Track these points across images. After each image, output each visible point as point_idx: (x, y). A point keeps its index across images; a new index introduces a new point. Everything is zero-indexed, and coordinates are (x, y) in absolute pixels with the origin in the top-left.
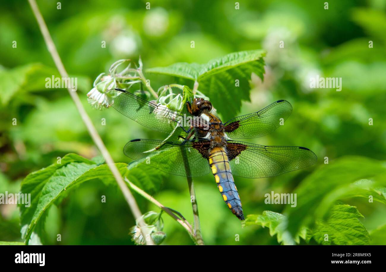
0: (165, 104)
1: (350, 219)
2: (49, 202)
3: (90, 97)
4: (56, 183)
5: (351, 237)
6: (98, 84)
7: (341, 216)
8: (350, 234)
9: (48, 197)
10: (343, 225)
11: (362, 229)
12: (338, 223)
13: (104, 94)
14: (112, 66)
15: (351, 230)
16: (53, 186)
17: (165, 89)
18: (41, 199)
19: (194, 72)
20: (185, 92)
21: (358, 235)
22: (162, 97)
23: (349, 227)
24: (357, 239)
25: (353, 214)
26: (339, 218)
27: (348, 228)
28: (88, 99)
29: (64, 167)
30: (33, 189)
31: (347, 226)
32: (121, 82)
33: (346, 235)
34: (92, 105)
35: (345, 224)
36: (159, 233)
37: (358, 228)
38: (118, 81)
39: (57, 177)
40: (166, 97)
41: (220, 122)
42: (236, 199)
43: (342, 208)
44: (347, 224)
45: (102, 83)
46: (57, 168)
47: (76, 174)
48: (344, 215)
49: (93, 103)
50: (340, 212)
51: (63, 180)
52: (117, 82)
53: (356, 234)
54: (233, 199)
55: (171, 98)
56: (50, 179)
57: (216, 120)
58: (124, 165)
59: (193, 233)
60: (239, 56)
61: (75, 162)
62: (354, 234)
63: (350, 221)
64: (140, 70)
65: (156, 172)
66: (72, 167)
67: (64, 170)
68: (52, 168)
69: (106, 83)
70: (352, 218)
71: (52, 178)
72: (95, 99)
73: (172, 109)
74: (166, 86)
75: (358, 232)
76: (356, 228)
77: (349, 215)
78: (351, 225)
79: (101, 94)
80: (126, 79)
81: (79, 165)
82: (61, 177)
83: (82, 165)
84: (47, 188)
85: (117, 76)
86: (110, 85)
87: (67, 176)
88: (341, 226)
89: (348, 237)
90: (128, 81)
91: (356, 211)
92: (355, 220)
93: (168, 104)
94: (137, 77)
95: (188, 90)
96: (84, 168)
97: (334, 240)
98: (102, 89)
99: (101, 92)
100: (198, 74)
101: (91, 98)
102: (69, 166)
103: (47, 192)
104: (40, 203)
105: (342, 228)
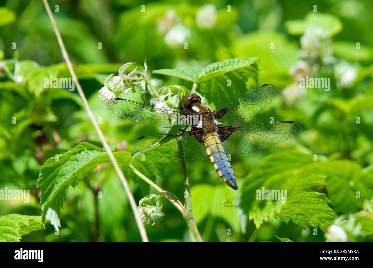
0: (164, 101)
1: (321, 205)
2: (62, 183)
3: (100, 94)
4: (70, 167)
5: (323, 220)
6: (107, 83)
7: (312, 202)
8: (322, 218)
9: (63, 179)
10: (315, 210)
11: (332, 213)
12: (311, 208)
13: (113, 92)
14: (121, 68)
15: (323, 214)
16: (68, 169)
17: (165, 89)
18: (57, 180)
19: (194, 75)
20: (181, 91)
21: (329, 219)
22: (162, 95)
23: (321, 211)
24: (329, 221)
25: (323, 200)
26: (311, 204)
27: (319, 212)
28: (99, 95)
29: (78, 153)
30: (52, 172)
31: (319, 211)
32: (128, 82)
33: (319, 218)
34: (102, 101)
35: (317, 209)
36: (157, 213)
37: (328, 212)
38: (126, 81)
39: (72, 162)
40: (165, 95)
41: (209, 111)
42: (229, 173)
43: (312, 195)
44: (319, 209)
45: (112, 82)
46: (73, 154)
47: (88, 160)
48: (315, 201)
49: (104, 99)
50: (312, 199)
51: (76, 165)
52: (124, 81)
53: (327, 217)
54: (227, 174)
55: (169, 97)
56: (66, 163)
57: (205, 110)
58: (128, 154)
59: (186, 214)
60: (234, 62)
61: (88, 149)
62: (325, 217)
63: (320, 206)
64: (145, 73)
65: (161, 160)
66: (85, 153)
67: (78, 156)
68: (68, 154)
69: (114, 83)
70: (322, 203)
71: (68, 163)
72: (105, 96)
73: (170, 106)
74: (165, 86)
75: (329, 216)
76: (327, 212)
77: (319, 201)
78: (322, 209)
79: (110, 92)
80: (132, 80)
81: (91, 152)
82: (75, 162)
83: (94, 153)
84: (63, 171)
85: (125, 77)
86: (118, 84)
87: (80, 161)
88: (313, 210)
89: (321, 220)
90: (135, 81)
91: (325, 198)
92: (325, 206)
93: (166, 102)
94: (142, 78)
95: (185, 90)
96: (95, 155)
97: (309, 222)
98: (111, 88)
99: (110, 90)
100: (197, 76)
101: (102, 95)
102: (82, 152)
103: (63, 175)
104: (56, 184)
105: (315, 212)
